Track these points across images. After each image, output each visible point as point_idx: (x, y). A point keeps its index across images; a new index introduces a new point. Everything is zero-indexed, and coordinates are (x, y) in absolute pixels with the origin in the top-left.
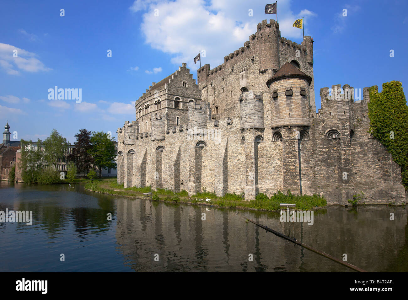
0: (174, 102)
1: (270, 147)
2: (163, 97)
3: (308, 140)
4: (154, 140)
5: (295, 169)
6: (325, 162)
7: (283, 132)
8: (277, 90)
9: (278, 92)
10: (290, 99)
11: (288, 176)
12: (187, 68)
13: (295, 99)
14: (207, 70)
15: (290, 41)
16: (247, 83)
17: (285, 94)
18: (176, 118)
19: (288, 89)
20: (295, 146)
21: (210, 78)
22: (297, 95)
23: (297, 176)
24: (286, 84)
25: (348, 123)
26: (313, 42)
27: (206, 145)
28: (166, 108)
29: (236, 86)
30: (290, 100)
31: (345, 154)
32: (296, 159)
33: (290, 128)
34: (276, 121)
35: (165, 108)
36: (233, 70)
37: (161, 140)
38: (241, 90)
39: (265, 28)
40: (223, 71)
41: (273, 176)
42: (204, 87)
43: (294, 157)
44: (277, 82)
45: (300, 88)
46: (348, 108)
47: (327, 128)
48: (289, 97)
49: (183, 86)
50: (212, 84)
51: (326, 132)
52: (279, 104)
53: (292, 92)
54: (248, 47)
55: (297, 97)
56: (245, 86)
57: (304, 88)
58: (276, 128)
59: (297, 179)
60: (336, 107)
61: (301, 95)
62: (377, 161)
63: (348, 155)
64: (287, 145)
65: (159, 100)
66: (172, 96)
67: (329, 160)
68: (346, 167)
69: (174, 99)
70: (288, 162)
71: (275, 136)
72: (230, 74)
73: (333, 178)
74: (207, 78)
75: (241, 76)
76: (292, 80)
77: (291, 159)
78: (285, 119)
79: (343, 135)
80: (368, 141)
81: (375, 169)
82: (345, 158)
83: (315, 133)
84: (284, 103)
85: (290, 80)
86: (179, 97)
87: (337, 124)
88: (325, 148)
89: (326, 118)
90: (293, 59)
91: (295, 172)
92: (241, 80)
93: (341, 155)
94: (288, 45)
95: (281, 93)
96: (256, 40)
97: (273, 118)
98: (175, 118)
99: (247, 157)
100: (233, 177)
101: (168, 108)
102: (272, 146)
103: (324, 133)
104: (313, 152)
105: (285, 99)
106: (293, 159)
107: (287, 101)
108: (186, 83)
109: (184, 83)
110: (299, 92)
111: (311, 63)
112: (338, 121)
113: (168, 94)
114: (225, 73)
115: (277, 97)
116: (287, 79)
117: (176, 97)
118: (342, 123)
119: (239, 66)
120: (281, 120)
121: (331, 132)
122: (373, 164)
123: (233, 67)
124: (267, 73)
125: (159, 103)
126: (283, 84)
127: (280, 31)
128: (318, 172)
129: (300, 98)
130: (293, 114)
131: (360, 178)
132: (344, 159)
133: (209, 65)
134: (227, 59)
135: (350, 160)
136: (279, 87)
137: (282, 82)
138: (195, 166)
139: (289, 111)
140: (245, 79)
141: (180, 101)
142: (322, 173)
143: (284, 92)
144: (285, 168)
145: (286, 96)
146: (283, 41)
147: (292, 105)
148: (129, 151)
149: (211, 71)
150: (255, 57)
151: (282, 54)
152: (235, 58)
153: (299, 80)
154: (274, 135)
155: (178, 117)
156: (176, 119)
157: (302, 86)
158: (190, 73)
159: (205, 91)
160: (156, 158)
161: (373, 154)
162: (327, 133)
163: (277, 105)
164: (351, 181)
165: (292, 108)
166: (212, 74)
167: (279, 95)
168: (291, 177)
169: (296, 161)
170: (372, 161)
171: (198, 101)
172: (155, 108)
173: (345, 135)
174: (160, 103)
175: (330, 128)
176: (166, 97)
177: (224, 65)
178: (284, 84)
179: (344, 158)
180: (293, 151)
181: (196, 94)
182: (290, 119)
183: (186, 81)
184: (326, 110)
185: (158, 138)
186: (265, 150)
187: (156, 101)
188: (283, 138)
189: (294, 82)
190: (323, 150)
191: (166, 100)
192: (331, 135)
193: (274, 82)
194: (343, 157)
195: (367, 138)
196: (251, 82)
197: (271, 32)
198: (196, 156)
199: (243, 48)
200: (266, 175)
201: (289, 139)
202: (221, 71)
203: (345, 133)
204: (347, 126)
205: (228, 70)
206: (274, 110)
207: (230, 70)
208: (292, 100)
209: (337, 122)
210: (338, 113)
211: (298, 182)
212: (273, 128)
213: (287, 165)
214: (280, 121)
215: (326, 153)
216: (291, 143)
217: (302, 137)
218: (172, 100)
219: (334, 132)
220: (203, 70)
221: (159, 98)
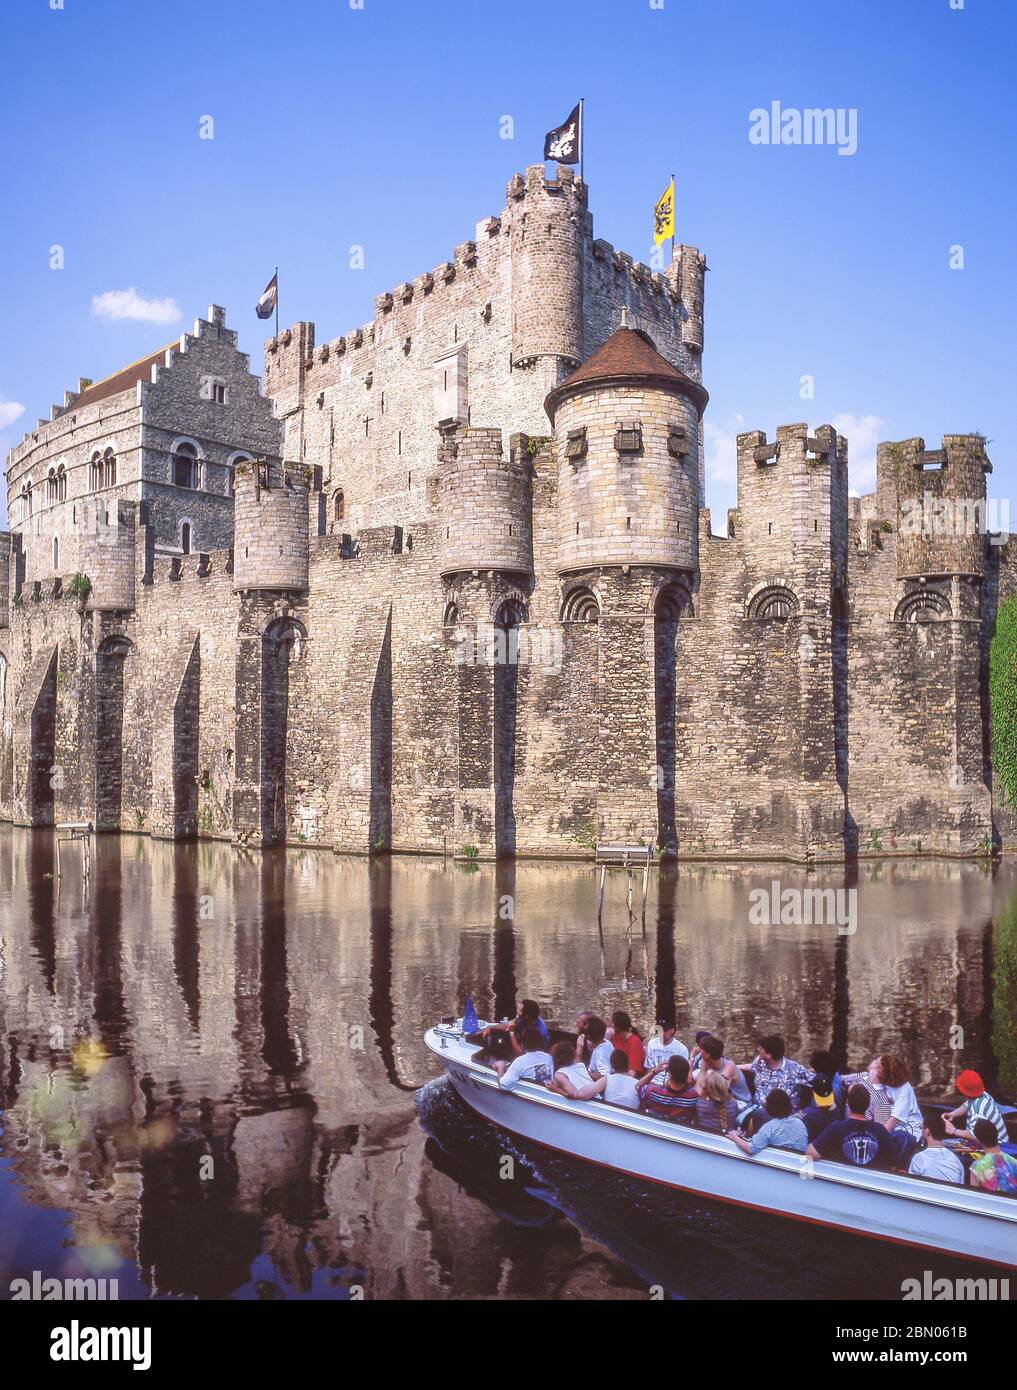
0: (174, 459)
2: (126, 436)
3: (690, 622)
5: (643, 725)
6: (745, 704)
7: (600, 589)
8: (585, 429)
9: (589, 436)
10: (630, 465)
11: (617, 750)
13: (649, 465)
14: (302, 344)
16: (461, 402)
17: (612, 445)
18: (181, 523)
19: (624, 429)
20: (642, 643)
21: (316, 379)
22: (657, 451)
23: (649, 753)
24: (618, 408)
25: (827, 564)
26: (706, 269)
27: (305, 635)
28: (140, 483)
29: (419, 417)
30: (628, 469)
31: (811, 674)
32: (645, 690)
33: (625, 576)
34: (578, 547)
35: (137, 482)
36: (407, 350)
38: (437, 429)
39: (536, 196)
40: (366, 354)
42: (292, 413)
43: (635, 680)
44: (587, 399)
45: (669, 426)
46: (829, 512)
47: (756, 580)
48: (627, 459)
50: (321, 402)
51: (751, 596)
52: (589, 483)
53: (640, 440)
54: (471, 263)
55: (655, 459)
56: (455, 417)
57: (682, 430)
58: (576, 573)
59: (649, 762)
60: (789, 503)
61: (672, 453)
62: (912, 701)
63: (824, 678)
64: (614, 639)
65: (109, 450)
66: (165, 436)
67: (758, 697)
68: (814, 718)
69: (173, 448)
70: (617, 701)
71: (572, 604)
72: (395, 366)
73: (772, 761)
74: (302, 378)
75: (440, 377)
76: (641, 394)
77: (627, 688)
78: (612, 539)
79: (811, 605)
80: (887, 630)
81: (905, 727)
82: (814, 687)
83: (713, 595)
84: (608, 477)
85: (632, 395)
86: (191, 441)
87: (792, 567)
88: (747, 652)
89: (753, 541)
91: (640, 738)
92: (437, 390)
93: (798, 678)
94: (619, 271)
95: (600, 441)
97: (565, 534)
98: (175, 527)
101: (146, 483)
103: (746, 598)
104: (703, 667)
105: (614, 465)
106: (634, 688)
107: (619, 470)
110: (664, 441)
111: (694, 346)
112: (794, 554)
113: (147, 427)
114: (378, 359)
115: (584, 452)
116: (624, 389)
117: (183, 439)
118: (806, 562)
119: (433, 337)
120: (596, 541)
121: (767, 593)
122: (901, 711)
123: (409, 340)
124: (539, 370)
125: (107, 463)
126: (607, 409)
127: (591, 216)
128: (719, 740)
129: (668, 463)
130: (640, 521)
131: (858, 761)
132: (809, 692)
133: (312, 326)
134: (384, 306)
135: (827, 695)
136: (591, 417)
137: (606, 398)
138: (259, 715)
139: (625, 509)
140: (453, 390)
141: (199, 457)
142: (734, 741)
143: (611, 439)
144: (607, 721)
145: (615, 454)
146: (602, 253)
147: (638, 487)
149: (318, 351)
150: (495, 305)
151: (596, 304)
152: (421, 306)
153: (665, 398)
154: (566, 600)
155: (189, 521)
156: (180, 531)
157: (674, 418)
158: (239, 347)
159: (293, 428)
161: (902, 675)
162: (756, 596)
163: (584, 486)
164: (828, 769)
165: (636, 499)
166: (325, 359)
167: (590, 449)
168: (627, 757)
169: (644, 698)
170: (896, 703)
172: (92, 481)
173: (817, 607)
174: (113, 461)
175: (768, 578)
176: (139, 436)
177: (373, 330)
178: (610, 408)
179: (809, 687)
180: (637, 658)
181: (260, 435)
182: (628, 539)
183: (221, 381)
184: (756, 515)
185: (107, 605)
187: (97, 454)
188: (601, 609)
189: (646, 401)
190: (739, 659)
191: (140, 450)
192: (769, 606)
193: (572, 396)
194: (804, 686)
195: (881, 621)
196: (478, 400)
197: (558, 214)
199: (448, 267)
201: (621, 613)
202: (360, 351)
203: (815, 598)
204: (822, 573)
205: (391, 349)
206: (571, 505)
207: (399, 350)
208: (636, 470)
209: (790, 558)
210: (795, 525)
211: (650, 772)
212: (564, 574)
213: (612, 710)
214: (592, 548)
215: (750, 669)
216: (630, 631)
217: (670, 609)
218: (163, 454)
219: (778, 594)
220: (287, 343)
221: (110, 443)
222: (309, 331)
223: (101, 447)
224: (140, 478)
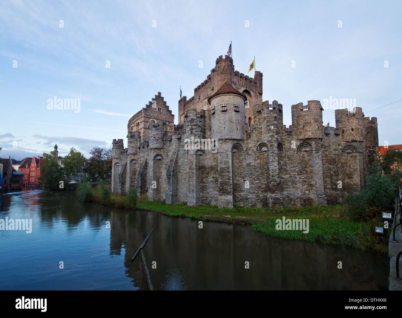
0: (150, 123)
1: (210, 159)
2: (141, 119)
3: (242, 153)
4: (129, 154)
5: (229, 179)
7: (219, 145)
9: (216, 108)
12: (162, 96)
13: (229, 114)
14: (184, 101)
15: (243, 75)
19: (223, 106)
20: (228, 158)
21: (186, 107)
22: (231, 110)
27: (163, 158)
30: (224, 115)
32: (229, 170)
33: (224, 142)
35: (142, 128)
36: (199, 99)
37: (134, 154)
39: (221, 62)
41: (212, 185)
42: (183, 114)
43: (227, 167)
45: (234, 104)
46: (276, 123)
48: (224, 113)
49: (158, 110)
53: (226, 109)
54: (210, 79)
55: (231, 113)
57: (239, 105)
60: (265, 122)
61: (235, 111)
64: (222, 157)
66: (148, 119)
69: (150, 121)
70: (223, 173)
72: (197, 103)
74: (184, 107)
75: (204, 103)
77: (225, 169)
78: (221, 133)
79: (271, 147)
84: (220, 118)
86: (154, 120)
87: (266, 138)
88: (256, 160)
89: (257, 132)
90: (245, 89)
92: (204, 106)
94: (241, 77)
95: (218, 109)
96: (215, 73)
99: (190, 168)
100: (181, 186)
101: (144, 128)
102: (212, 159)
103: (256, 146)
105: (221, 115)
108: (160, 109)
109: (159, 108)
110: (233, 108)
111: (260, 93)
113: (145, 117)
114: (195, 101)
115: (215, 113)
117: (152, 119)
118: (270, 136)
120: (217, 134)
121: (261, 145)
123: (200, 97)
127: (234, 66)
129: (234, 114)
130: (227, 128)
133: (186, 97)
134: (196, 90)
138: (152, 176)
139: (223, 125)
140: (207, 105)
143: (220, 109)
145: (221, 112)
146: (237, 73)
147: (226, 120)
148: (115, 163)
149: (187, 102)
150: (214, 87)
151: (235, 84)
152: (202, 89)
158: (164, 100)
160: (130, 169)
166: (188, 103)
167: (216, 111)
171: (171, 123)
172: (136, 129)
174: (139, 124)
175: (261, 141)
176: (143, 119)
177: (194, 97)
181: (169, 118)
182: (224, 133)
183: (160, 107)
185: (131, 153)
186: (206, 162)
188: (219, 150)
190: (255, 162)
191: (143, 122)
192: (262, 148)
193: (213, 100)
197: (225, 66)
198: (154, 167)
199: (206, 80)
200: (207, 185)
201: (223, 151)
202: (193, 101)
203: (273, 145)
205: (197, 99)
208: (226, 116)
210: (267, 127)
213: (221, 175)
215: (257, 164)
216: (225, 155)
217: (237, 150)
218: (147, 122)
219: (263, 145)
220: (182, 101)
221: (139, 121)
222: (185, 98)
223: (137, 122)
224: (143, 127)
